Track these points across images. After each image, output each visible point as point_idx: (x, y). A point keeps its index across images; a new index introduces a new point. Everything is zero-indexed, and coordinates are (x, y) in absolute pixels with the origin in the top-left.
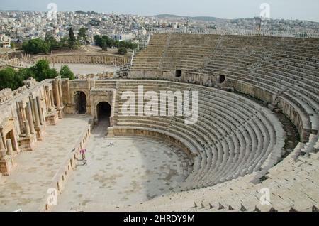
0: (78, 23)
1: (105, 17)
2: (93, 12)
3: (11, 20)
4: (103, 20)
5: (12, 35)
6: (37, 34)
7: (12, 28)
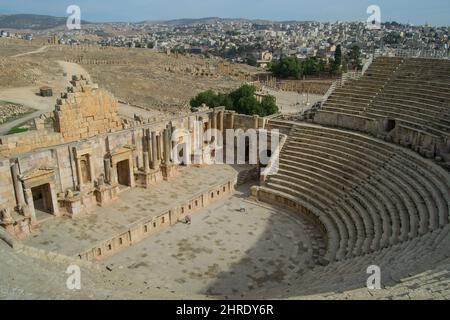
0: (366, 39)
1: (411, 31)
2: (394, 23)
3: (280, 33)
4: (407, 35)
5: (276, 53)
6: (305, 52)
7: (278, 43)
